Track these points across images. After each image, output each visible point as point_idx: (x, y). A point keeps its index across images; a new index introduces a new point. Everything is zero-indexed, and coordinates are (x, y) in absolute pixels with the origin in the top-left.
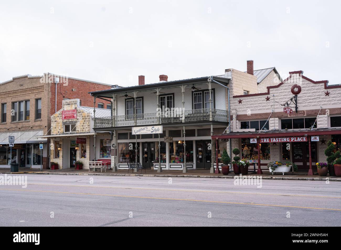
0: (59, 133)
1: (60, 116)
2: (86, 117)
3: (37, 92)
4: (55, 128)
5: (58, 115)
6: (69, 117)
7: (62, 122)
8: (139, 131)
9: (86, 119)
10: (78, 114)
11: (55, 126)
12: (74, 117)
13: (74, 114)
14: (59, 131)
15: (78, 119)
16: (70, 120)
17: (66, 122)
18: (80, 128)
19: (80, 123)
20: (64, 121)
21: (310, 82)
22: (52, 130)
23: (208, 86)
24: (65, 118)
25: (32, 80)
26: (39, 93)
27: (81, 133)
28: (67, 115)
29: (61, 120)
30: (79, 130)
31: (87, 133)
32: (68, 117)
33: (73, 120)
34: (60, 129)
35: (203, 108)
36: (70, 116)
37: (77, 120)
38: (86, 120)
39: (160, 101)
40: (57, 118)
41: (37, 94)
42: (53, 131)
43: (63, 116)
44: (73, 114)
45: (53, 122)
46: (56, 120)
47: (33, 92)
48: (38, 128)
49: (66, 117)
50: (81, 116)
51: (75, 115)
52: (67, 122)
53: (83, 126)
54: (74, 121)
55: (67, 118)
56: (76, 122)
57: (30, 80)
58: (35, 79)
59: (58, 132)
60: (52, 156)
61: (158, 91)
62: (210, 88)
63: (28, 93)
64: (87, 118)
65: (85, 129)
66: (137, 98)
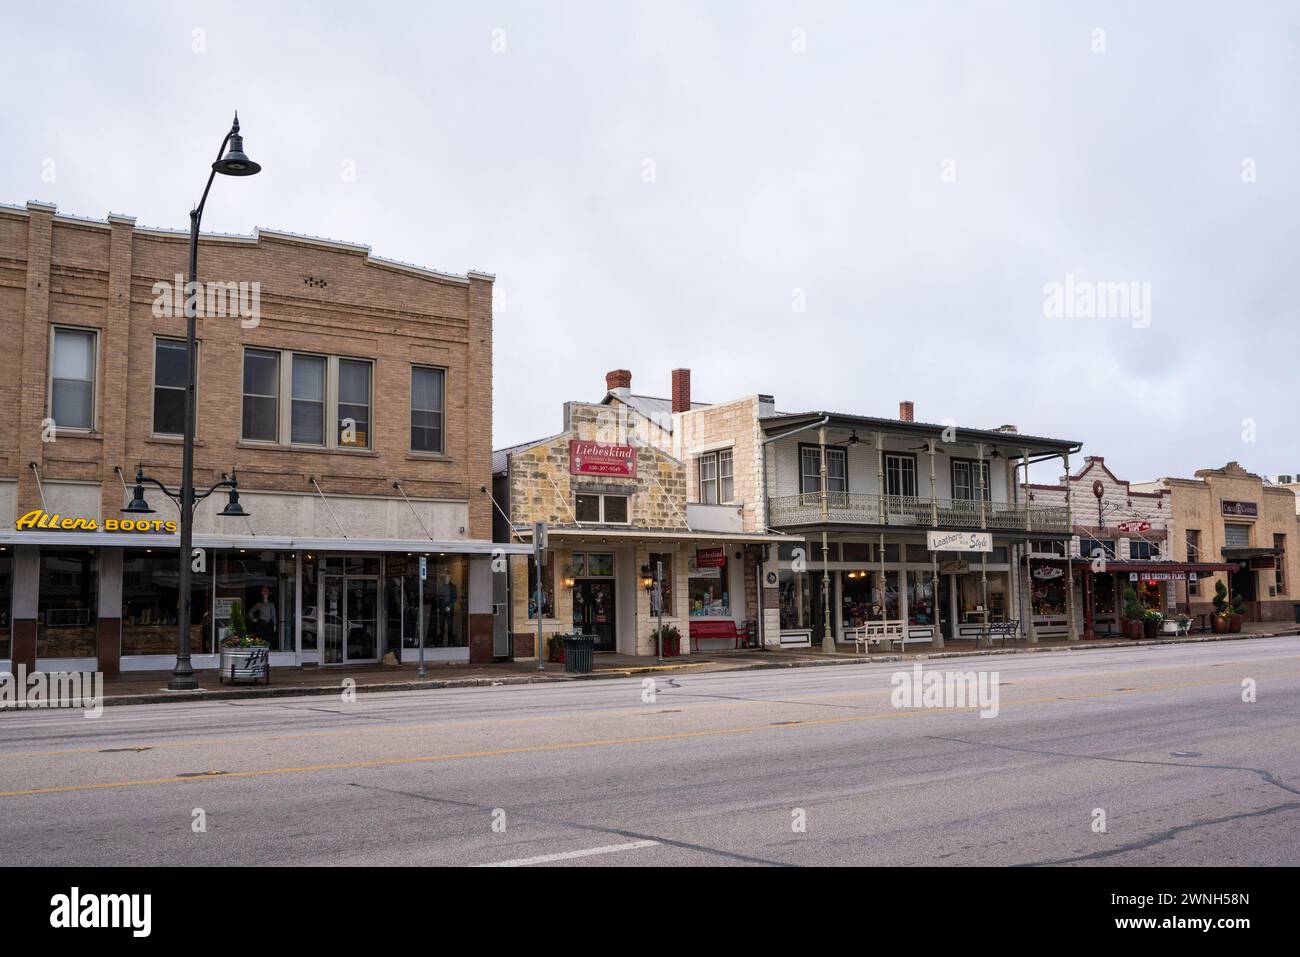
0: (555, 523)
1: (559, 457)
2: (673, 479)
3: (427, 335)
4: (537, 500)
5: (550, 453)
6: (602, 468)
7: (569, 481)
8: (945, 541)
9: (671, 483)
10: (641, 463)
11: (535, 494)
12: (624, 470)
13: (627, 460)
14: (555, 513)
15: (640, 481)
16: (609, 481)
17: (588, 484)
18: (649, 512)
19: (652, 497)
20: (580, 479)
21: (1112, 480)
22: (522, 506)
23: (976, 452)
24: (585, 467)
25: (389, 277)
26: (431, 343)
27: (654, 530)
28: (592, 460)
29: (565, 475)
30: (648, 517)
31: (679, 530)
32: (599, 466)
33: (618, 481)
34: (558, 508)
35: (972, 498)
36: (609, 466)
37: (636, 483)
38: (673, 488)
39: (887, 469)
40: (546, 462)
41: (423, 346)
42: (522, 513)
43: (578, 460)
44: (621, 458)
45: (526, 477)
46: (541, 469)
47: (399, 332)
48: (436, 490)
49: (589, 464)
50: (652, 471)
51: (630, 465)
52: (593, 484)
53: (660, 506)
54: (626, 483)
55: (595, 471)
56: (632, 490)
57: (376, 275)
58: (410, 280)
59: (553, 518)
60: (521, 610)
61: (880, 441)
62: (981, 457)
63: (367, 328)
64: (676, 483)
65: (669, 518)
66: (827, 447)
